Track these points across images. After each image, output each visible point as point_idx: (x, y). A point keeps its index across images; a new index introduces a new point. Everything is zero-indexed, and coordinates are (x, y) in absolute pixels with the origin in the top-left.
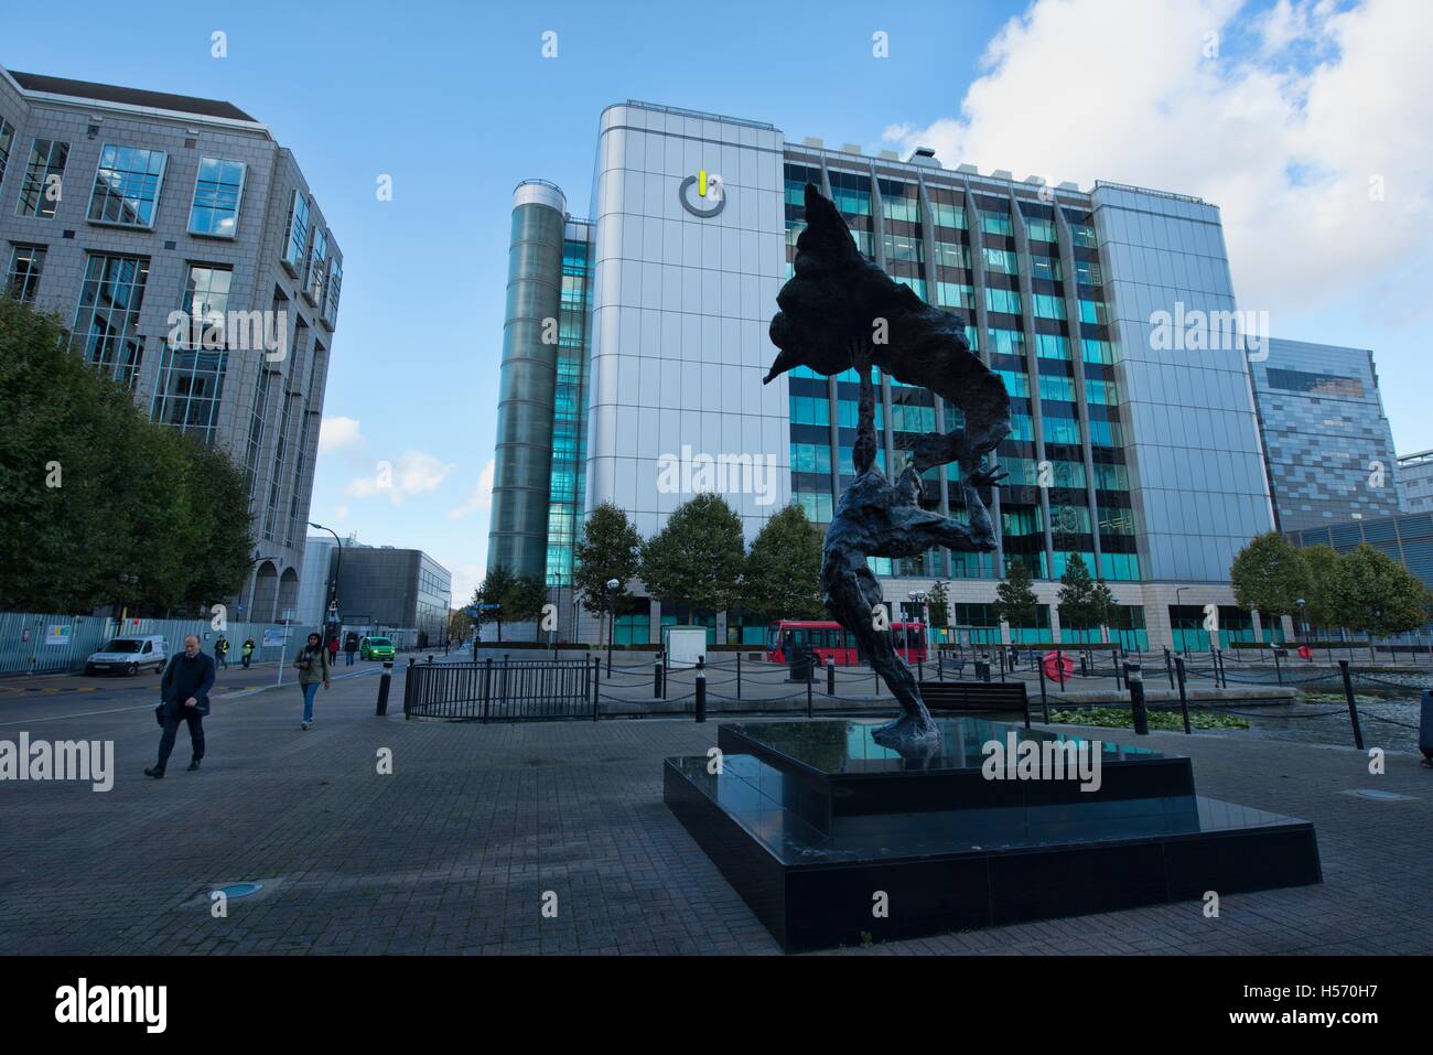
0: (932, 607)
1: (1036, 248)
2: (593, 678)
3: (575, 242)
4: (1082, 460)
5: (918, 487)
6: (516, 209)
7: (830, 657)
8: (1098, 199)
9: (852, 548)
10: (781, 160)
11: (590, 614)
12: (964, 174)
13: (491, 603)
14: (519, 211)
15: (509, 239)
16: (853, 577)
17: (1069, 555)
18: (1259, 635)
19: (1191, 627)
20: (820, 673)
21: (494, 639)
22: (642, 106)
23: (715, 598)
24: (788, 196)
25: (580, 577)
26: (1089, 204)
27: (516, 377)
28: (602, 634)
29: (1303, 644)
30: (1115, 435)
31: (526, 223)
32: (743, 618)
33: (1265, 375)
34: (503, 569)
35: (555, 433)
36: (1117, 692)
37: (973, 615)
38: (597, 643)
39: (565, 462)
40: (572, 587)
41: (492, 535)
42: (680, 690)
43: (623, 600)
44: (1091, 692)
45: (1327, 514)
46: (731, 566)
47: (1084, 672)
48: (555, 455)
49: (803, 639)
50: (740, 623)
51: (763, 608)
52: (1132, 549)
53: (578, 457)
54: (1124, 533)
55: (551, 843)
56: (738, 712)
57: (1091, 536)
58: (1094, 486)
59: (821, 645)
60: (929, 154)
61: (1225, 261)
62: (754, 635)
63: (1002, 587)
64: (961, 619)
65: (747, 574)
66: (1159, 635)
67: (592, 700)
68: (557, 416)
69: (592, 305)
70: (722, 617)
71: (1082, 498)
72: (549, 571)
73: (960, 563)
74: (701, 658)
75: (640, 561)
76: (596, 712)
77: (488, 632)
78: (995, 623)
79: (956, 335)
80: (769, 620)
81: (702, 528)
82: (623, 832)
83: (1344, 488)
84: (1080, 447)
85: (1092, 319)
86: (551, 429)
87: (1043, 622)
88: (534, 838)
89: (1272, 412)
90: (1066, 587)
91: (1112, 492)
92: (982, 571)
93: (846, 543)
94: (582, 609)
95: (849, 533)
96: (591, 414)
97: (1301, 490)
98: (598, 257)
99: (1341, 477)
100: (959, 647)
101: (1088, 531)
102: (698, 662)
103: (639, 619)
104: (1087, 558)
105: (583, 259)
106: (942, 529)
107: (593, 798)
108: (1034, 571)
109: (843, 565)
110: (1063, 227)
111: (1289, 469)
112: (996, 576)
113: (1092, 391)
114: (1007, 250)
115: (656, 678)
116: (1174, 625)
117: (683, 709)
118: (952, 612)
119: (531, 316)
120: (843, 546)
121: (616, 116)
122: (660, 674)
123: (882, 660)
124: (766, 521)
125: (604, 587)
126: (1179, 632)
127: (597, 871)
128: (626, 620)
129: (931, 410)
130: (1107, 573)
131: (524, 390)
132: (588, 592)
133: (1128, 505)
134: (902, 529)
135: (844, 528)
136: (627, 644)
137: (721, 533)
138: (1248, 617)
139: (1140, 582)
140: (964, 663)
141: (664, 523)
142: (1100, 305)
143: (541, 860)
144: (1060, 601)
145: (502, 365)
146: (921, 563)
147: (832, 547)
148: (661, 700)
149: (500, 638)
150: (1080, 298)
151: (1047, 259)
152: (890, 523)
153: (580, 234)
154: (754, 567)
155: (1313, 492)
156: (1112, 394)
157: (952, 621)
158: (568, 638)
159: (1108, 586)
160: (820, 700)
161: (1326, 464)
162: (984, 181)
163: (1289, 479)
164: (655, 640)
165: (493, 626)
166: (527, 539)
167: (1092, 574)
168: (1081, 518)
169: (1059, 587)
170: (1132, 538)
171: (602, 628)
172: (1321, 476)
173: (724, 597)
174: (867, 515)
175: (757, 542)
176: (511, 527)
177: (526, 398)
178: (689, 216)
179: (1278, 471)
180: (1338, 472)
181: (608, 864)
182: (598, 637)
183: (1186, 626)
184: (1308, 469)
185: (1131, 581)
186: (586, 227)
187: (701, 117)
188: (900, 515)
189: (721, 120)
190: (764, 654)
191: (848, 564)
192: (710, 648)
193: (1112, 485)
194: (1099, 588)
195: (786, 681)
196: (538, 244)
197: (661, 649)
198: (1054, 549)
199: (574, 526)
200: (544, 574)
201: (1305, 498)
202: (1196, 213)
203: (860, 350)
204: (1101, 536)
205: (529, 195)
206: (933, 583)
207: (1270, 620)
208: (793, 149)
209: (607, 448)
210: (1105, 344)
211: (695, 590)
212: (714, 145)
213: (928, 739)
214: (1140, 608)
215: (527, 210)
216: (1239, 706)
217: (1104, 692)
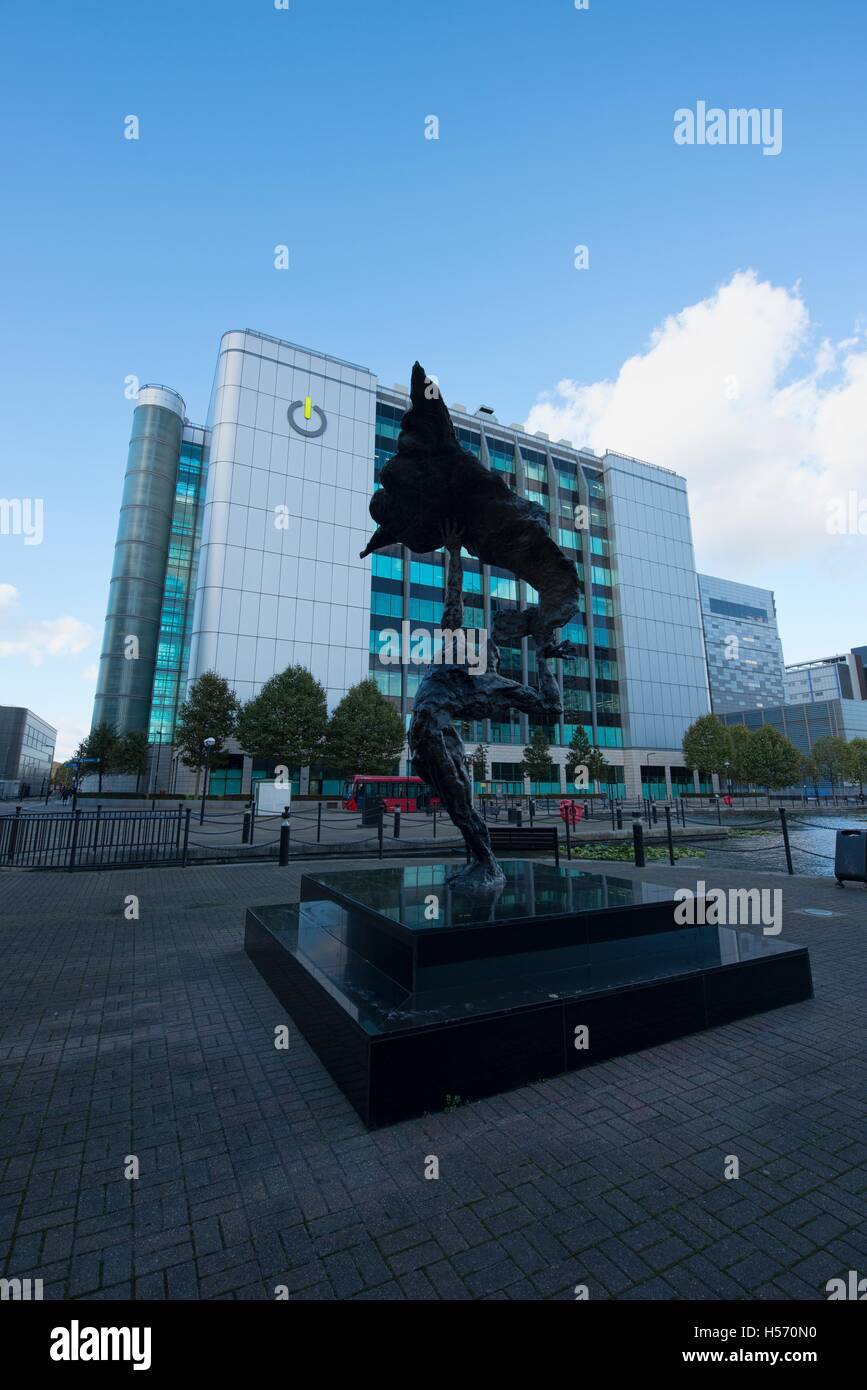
0: (475, 765)
1: (563, 493)
2: (183, 826)
3: (192, 444)
4: (587, 656)
5: (497, 656)
6: (138, 407)
7: (397, 806)
8: (607, 463)
9: (440, 708)
10: (374, 399)
11: (188, 768)
12: (514, 430)
13: (93, 757)
14: (141, 411)
15: (130, 432)
16: (440, 736)
17: (575, 727)
18: (697, 787)
19: (654, 782)
20: (388, 819)
21: (95, 789)
22: (259, 336)
23: (301, 756)
24: (378, 429)
25: (181, 735)
26: (601, 466)
27: (129, 556)
28: (198, 786)
29: (726, 795)
30: (611, 638)
31: (149, 422)
32: (323, 773)
33: (708, 603)
34: (107, 728)
35: (165, 609)
36: (612, 832)
37: (505, 771)
38: (193, 793)
39: (171, 634)
40: (172, 744)
41: (98, 696)
42: (265, 836)
43: (220, 756)
44: (594, 832)
45: (742, 703)
46: (315, 728)
47: (586, 816)
48: (163, 628)
49: (373, 791)
50: (321, 778)
51: (341, 764)
52: (618, 724)
53: (184, 631)
54: (613, 712)
55: (119, 1005)
56: (317, 854)
57: (591, 713)
58: (595, 676)
59: (387, 794)
60: (490, 412)
61: (688, 518)
62: (332, 787)
63: (526, 750)
64: (495, 775)
65: (329, 736)
66: (633, 788)
67: (181, 847)
68: (167, 594)
69: (204, 500)
70: (305, 771)
71: (586, 684)
72: (152, 730)
73: (497, 732)
74: (287, 809)
75: (236, 723)
76: (184, 858)
77: (89, 784)
78: (520, 778)
79: (537, 522)
80: (344, 774)
81: (292, 696)
82: (199, 988)
83: (753, 685)
84: (587, 647)
85: (599, 551)
86: (160, 605)
87: (555, 779)
88: (101, 1002)
89: (712, 629)
90: (572, 751)
91: (605, 681)
92: (512, 738)
93: (435, 704)
94: (180, 764)
95: (437, 695)
96: (199, 594)
97: (728, 686)
98: (213, 457)
99: (751, 678)
100: (495, 797)
101: (589, 710)
102: (284, 811)
103: (232, 773)
104: (587, 729)
105: (198, 459)
106: (518, 694)
107: (172, 950)
108: (550, 739)
109: (431, 725)
110: (583, 482)
111: (720, 670)
112: (523, 742)
113: (597, 605)
114: (543, 493)
115: (245, 827)
116: (644, 780)
117: (268, 853)
118: (489, 769)
119: (147, 504)
120: (431, 706)
121: (235, 340)
122: (249, 823)
123: (461, 813)
124: (347, 693)
125: (202, 745)
126: (646, 785)
127: (165, 1037)
128: (220, 773)
129: (481, 611)
130: (600, 741)
131: (137, 568)
132: (186, 749)
133: (616, 691)
134: (484, 693)
135: (432, 690)
136: (221, 795)
137: (309, 701)
138: (691, 775)
139: (623, 748)
140: (500, 809)
141: (258, 691)
142: (605, 541)
143: (103, 1029)
144: (568, 762)
145: (117, 545)
146: (467, 730)
147: (422, 706)
148: (248, 845)
149: (100, 789)
150: (592, 535)
151: (570, 503)
152: (474, 687)
153: (198, 438)
154: (335, 731)
155: (734, 686)
156: (610, 608)
157: (489, 777)
158: (166, 789)
159: (601, 751)
160: (388, 843)
161: (743, 668)
162: (528, 438)
163: (720, 677)
164: (245, 791)
165: (95, 778)
166: (132, 701)
167: (591, 742)
168: (584, 699)
169: (567, 751)
170: (618, 716)
171: (198, 781)
172: (740, 676)
173: (309, 755)
174: (453, 678)
175: (339, 708)
176: (117, 690)
177: (138, 576)
178: (294, 434)
179: (714, 671)
180: (750, 674)
181: (179, 1029)
182: (194, 789)
183: (651, 781)
184: (732, 671)
185: (616, 748)
186: (202, 432)
187: (309, 353)
188: (482, 680)
189: (326, 358)
190: (340, 803)
191: (436, 723)
192: (295, 797)
193: (607, 676)
194: (595, 752)
195: (359, 827)
196: (158, 442)
197: (251, 799)
198: (565, 723)
199: (178, 692)
200: (147, 732)
201: (729, 691)
202: (671, 482)
203: (451, 529)
204: (598, 714)
205: (152, 397)
206: (477, 746)
207: (705, 777)
208: (384, 391)
209: (212, 624)
210: (607, 571)
211: (284, 747)
212: (320, 378)
213: (496, 884)
214: (622, 767)
215: (150, 410)
216: (692, 841)
217: (603, 832)
